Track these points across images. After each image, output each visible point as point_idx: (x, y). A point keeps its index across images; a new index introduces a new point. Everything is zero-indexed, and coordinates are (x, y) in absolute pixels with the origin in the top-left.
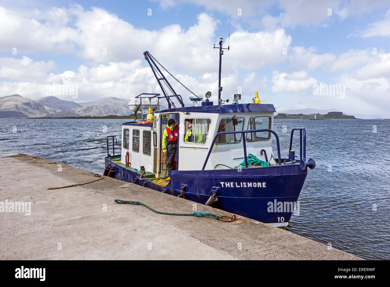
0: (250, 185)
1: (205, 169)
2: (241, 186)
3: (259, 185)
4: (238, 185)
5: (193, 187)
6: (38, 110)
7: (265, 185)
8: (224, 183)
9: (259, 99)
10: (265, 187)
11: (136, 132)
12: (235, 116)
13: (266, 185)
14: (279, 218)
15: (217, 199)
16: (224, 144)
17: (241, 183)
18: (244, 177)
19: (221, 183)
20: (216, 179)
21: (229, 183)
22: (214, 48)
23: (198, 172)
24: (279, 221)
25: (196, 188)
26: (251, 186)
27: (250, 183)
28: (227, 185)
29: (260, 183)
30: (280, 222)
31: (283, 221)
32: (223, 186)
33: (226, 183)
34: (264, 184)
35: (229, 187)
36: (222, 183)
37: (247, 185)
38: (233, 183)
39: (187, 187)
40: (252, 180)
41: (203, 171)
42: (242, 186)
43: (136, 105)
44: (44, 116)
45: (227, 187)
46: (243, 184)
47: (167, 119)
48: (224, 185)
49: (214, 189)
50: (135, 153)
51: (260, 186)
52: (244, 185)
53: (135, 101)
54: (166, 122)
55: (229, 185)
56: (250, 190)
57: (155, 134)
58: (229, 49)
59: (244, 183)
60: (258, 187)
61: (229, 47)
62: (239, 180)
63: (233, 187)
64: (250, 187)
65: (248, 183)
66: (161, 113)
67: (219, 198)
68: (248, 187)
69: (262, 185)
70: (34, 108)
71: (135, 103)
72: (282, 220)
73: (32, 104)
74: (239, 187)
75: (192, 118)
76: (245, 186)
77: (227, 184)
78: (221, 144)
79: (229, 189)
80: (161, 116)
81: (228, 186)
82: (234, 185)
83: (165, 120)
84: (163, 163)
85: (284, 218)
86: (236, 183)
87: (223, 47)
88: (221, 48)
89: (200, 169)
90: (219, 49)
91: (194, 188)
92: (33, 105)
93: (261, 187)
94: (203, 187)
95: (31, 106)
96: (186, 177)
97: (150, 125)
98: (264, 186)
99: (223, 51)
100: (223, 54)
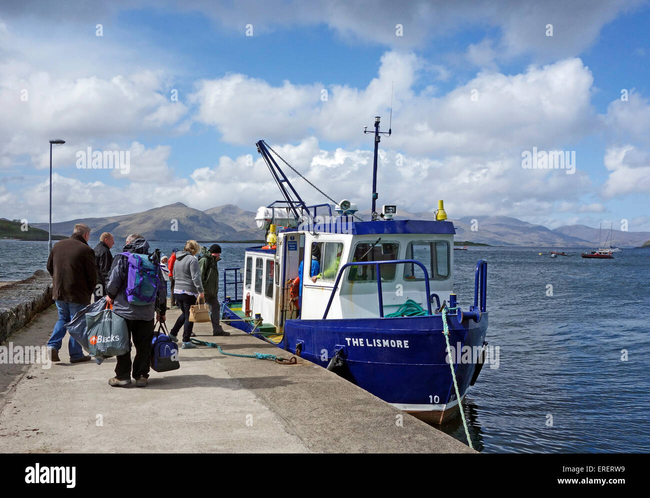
0: (386, 343)
1: (327, 318)
2: (373, 345)
3: (399, 344)
4: (369, 344)
5: (310, 344)
6: (209, 228)
7: (407, 344)
8: (350, 339)
9: (445, 213)
10: (408, 347)
11: (260, 262)
12: (380, 239)
13: (409, 344)
14: (431, 397)
15: (340, 364)
16: (364, 282)
17: (374, 340)
18: (378, 332)
19: (346, 339)
20: (340, 334)
21: (357, 339)
22: (365, 132)
23: (316, 322)
24: (431, 402)
25: (314, 345)
26: (388, 346)
27: (386, 341)
28: (355, 342)
29: (401, 342)
30: (434, 403)
31: (437, 402)
32: (349, 345)
33: (353, 339)
34: (406, 342)
35: (358, 345)
36: (348, 339)
37: (382, 343)
38: (362, 340)
39: (304, 344)
40: (389, 337)
41: (324, 321)
42: (375, 345)
43: (266, 220)
44: (217, 238)
45: (354, 345)
46: (376, 341)
47: (296, 242)
48: (351, 342)
49: (337, 347)
50: (257, 295)
51: (400, 346)
52: (377, 343)
53: (265, 213)
54: (294, 246)
55: (357, 342)
56: (386, 351)
57: (277, 266)
58: (390, 133)
59: (378, 341)
60: (398, 346)
61: (390, 130)
62: (371, 336)
63: (363, 345)
64: (386, 347)
65: (384, 340)
66: (286, 233)
67: (344, 362)
68: (384, 346)
69: (403, 344)
70: (203, 226)
71: (266, 215)
72: (437, 400)
73: (200, 219)
74: (371, 345)
75: (321, 241)
76: (380, 345)
77: (355, 340)
78: (358, 282)
79: (358, 348)
80: (286, 238)
81: (356, 344)
82: (365, 342)
83: (292, 243)
84: (286, 310)
85: (438, 397)
86: (367, 340)
87: (380, 130)
88: (377, 133)
89: (321, 317)
90: (374, 134)
91: (311, 346)
92: (202, 220)
93: (402, 347)
94: (324, 345)
95: (199, 222)
96: (301, 328)
97: (274, 251)
98: (406, 347)
99: (380, 137)
100: (380, 141)
